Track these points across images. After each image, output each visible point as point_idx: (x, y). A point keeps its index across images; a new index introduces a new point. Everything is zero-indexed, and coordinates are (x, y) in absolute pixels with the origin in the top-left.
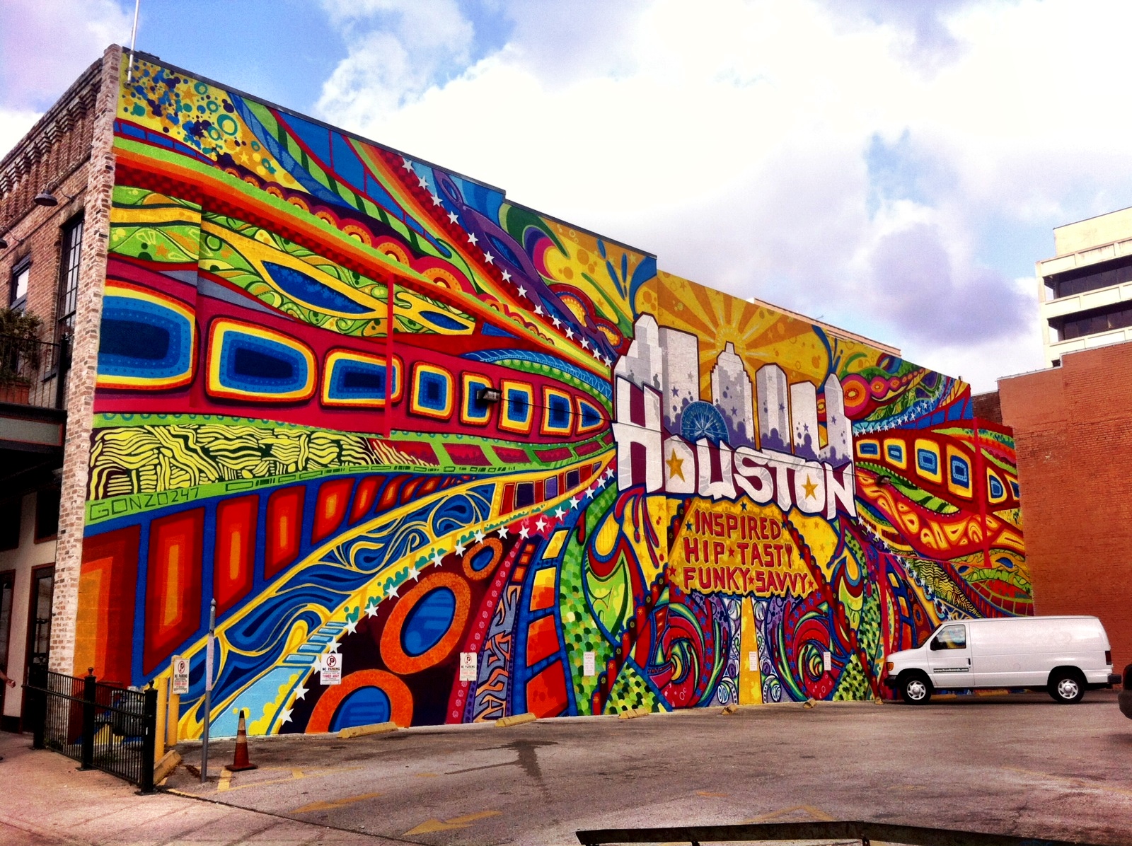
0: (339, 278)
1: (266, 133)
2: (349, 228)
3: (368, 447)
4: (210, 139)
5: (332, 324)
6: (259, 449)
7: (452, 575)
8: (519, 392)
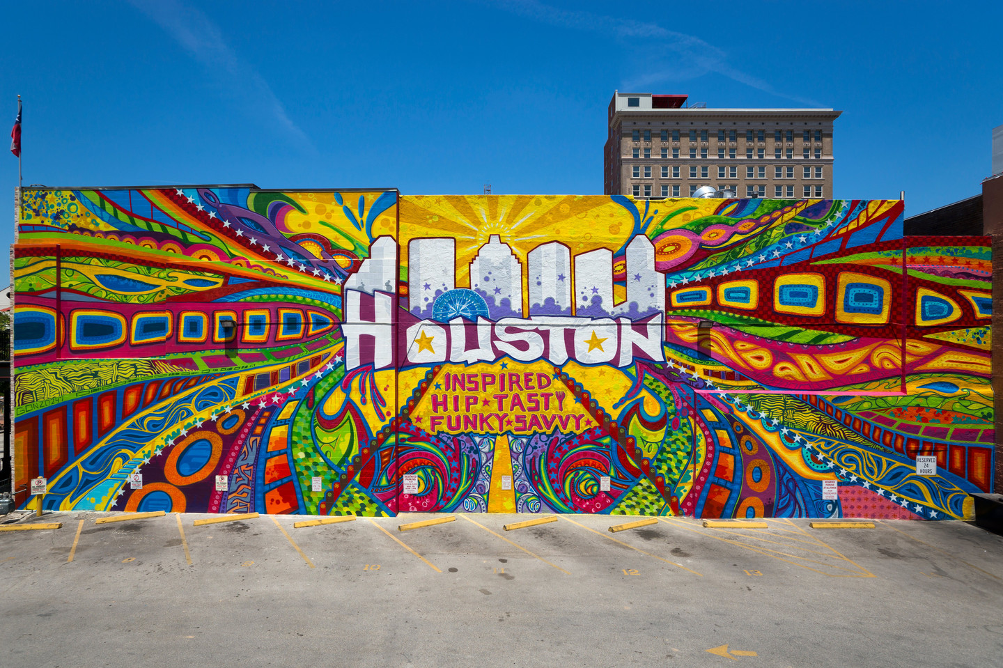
0: (139, 273)
1: (93, 204)
2: (143, 242)
3: (152, 365)
4: (64, 219)
5: (135, 300)
6: (92, 374)
7: (209, 432)
8: (258, 316)
